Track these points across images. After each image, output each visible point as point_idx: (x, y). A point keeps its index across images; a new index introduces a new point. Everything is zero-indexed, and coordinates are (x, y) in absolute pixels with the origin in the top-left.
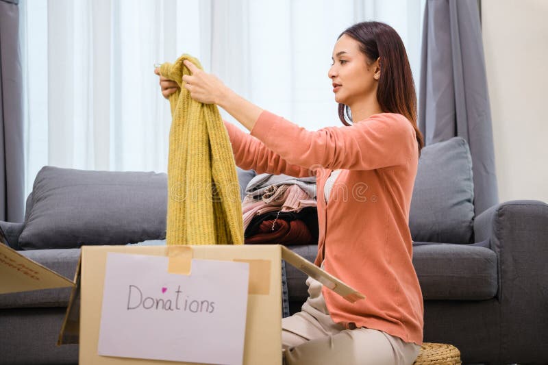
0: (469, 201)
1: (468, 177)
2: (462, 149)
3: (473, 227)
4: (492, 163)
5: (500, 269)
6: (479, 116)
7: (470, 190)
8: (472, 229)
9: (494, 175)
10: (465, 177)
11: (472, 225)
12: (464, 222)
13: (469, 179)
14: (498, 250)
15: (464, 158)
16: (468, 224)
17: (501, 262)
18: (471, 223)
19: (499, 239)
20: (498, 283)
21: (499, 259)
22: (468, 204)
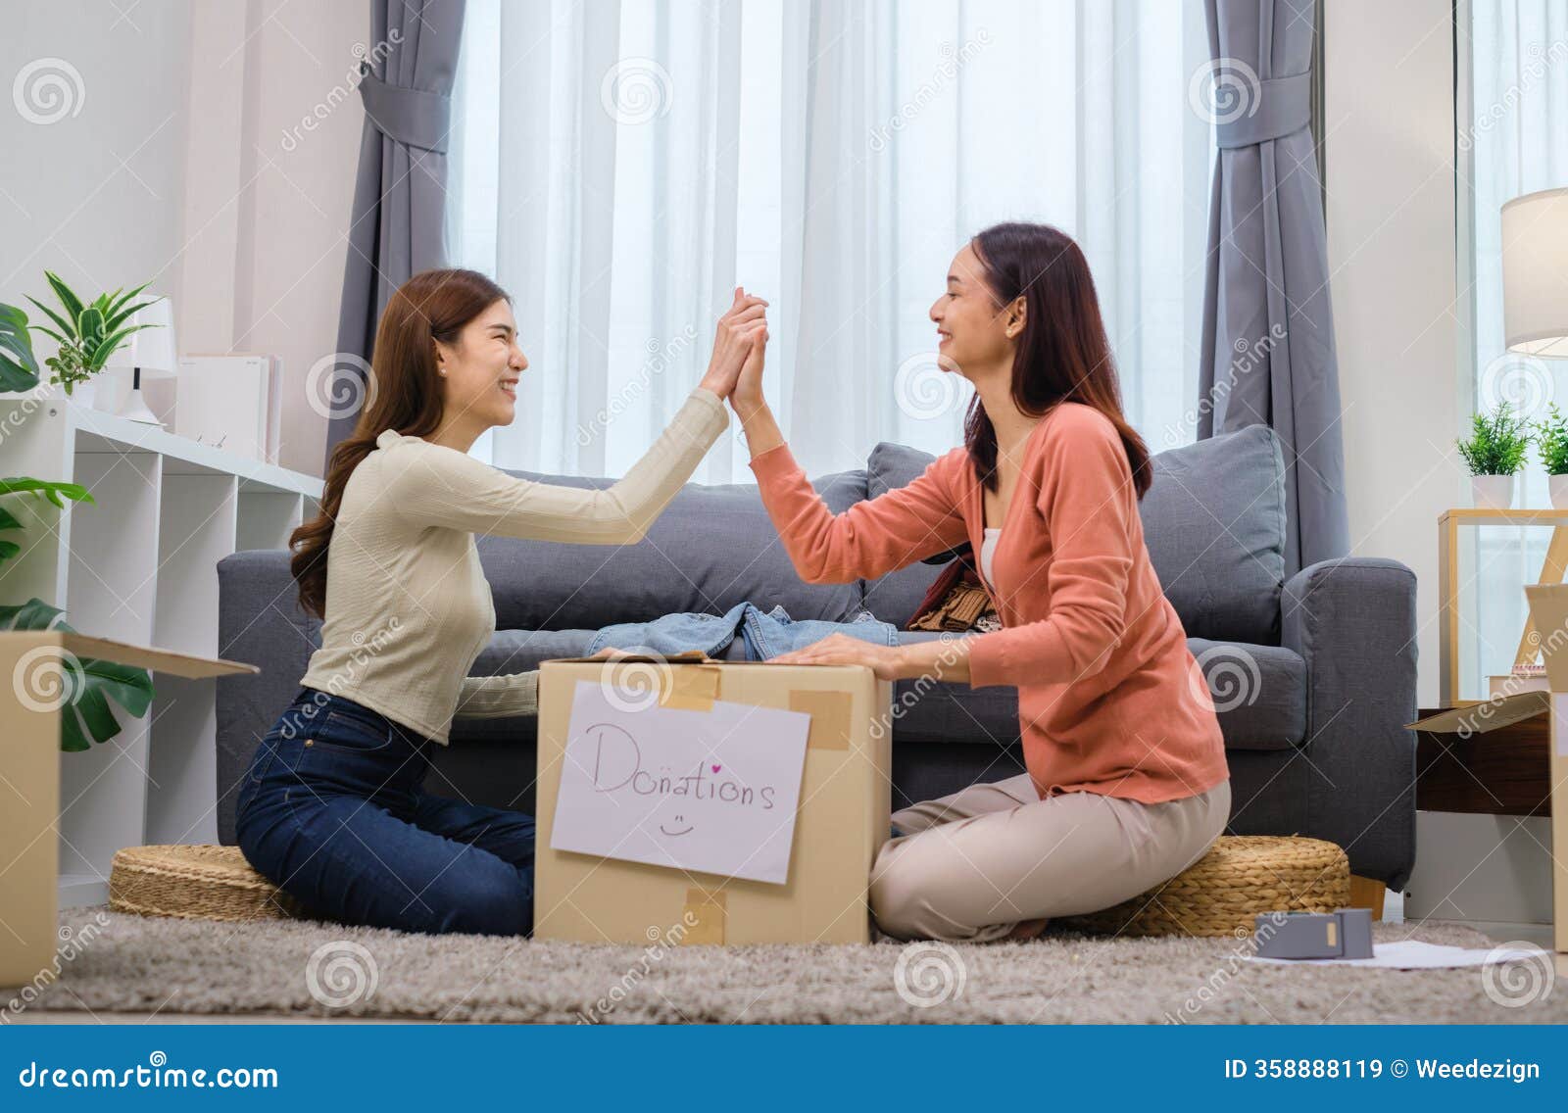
0: (1275, 550)
1: (1275, 503)
2: (1265, 449)
3: (1278, 602)
4: (1338, 471)
5: (1311, 691)
6: (1314, 377)
7: (1279, 527)
8: (1276, 605)
9: (1340, 494)
10: (1269, 504)
11: (1277, 596)
12: (1262, 591)
13: (1277, 508)
14: (1309, 653)
15: (1265, 465)
16: (1271, 594)
17: (1312, 677)
18: (1275, 592)
19: (1311, 632)
20: (1307, 716)
21: (1310, 671)
22: (1273, 555)
